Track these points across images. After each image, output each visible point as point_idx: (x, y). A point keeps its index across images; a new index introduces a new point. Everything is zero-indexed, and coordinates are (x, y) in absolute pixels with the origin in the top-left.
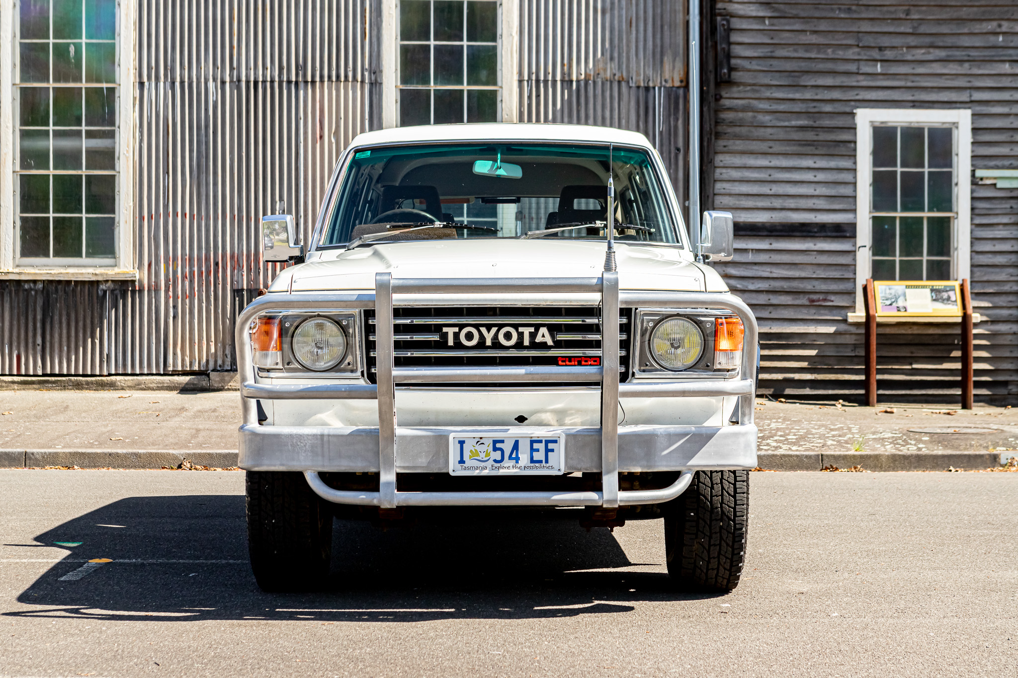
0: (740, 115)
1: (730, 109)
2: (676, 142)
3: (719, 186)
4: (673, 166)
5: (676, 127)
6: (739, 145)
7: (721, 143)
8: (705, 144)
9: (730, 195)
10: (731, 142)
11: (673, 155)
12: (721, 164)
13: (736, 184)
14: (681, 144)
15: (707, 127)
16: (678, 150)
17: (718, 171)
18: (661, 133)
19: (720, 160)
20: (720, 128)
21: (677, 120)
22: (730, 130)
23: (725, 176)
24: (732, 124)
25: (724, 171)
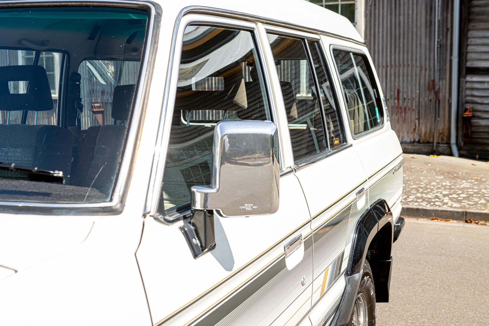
0: (483, 9)
1: (477, 6)
2: (447, 25)
3: (470, 48)
4: (445, 38)
5: (447, 17)
6: (482, 25)
7: (471, 25)
8: (462, 25)
9: (476, 52)
10: (477, 24)
11: (445, 32)
12: (471, 36)
13: (480, 46)
14: (449, 26)
15: (464, 16)
16: (448, 29)
17: (469, 40)
18: (439, 21)
19: (471, 33)
20: (472, 17)
21: (447, 13)
22: (477, 17)
23: (473, 43)
24: (478, 14)
25: (473, 40)
